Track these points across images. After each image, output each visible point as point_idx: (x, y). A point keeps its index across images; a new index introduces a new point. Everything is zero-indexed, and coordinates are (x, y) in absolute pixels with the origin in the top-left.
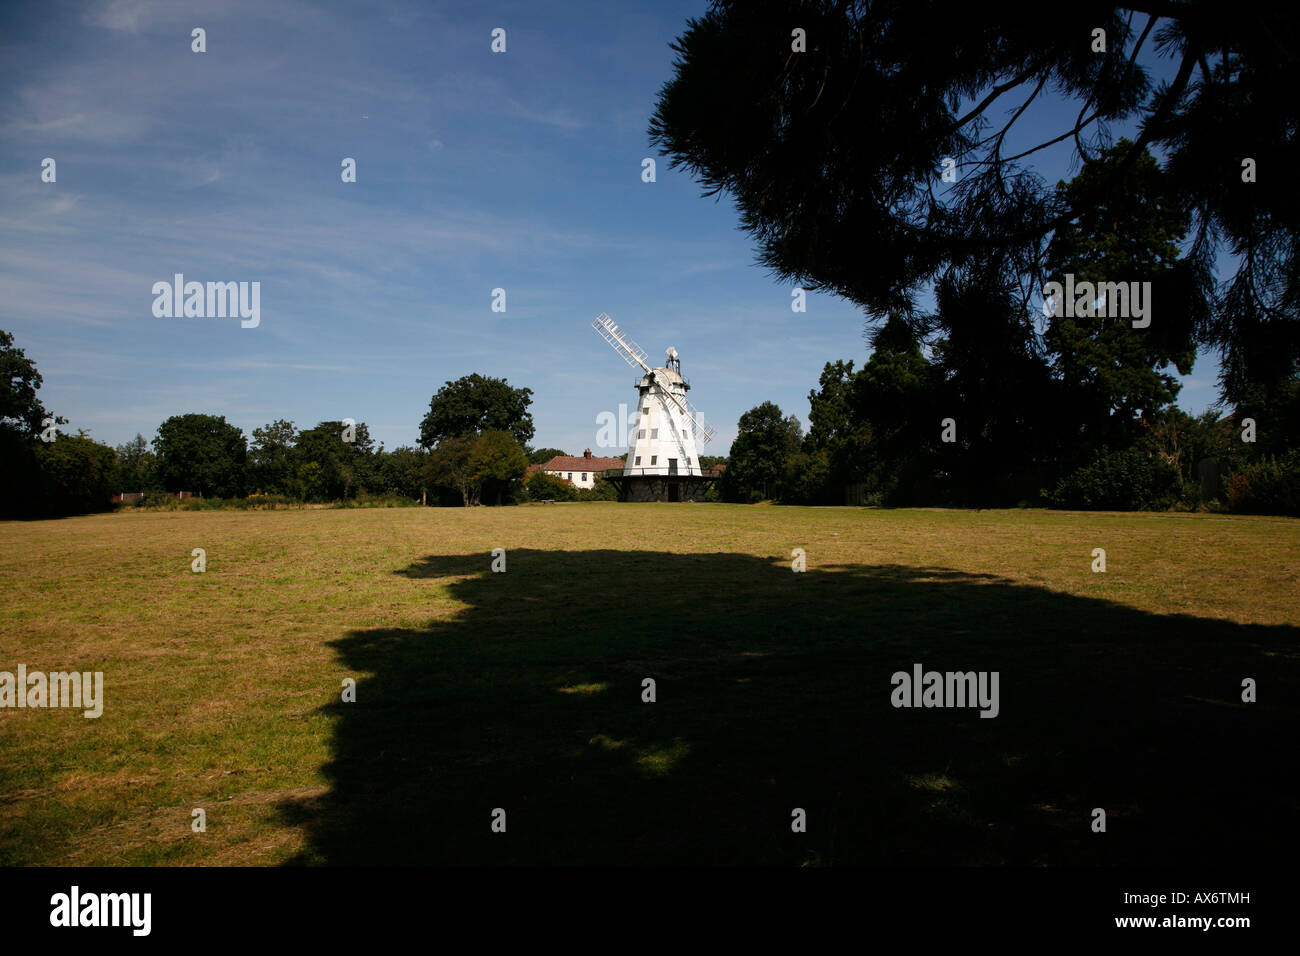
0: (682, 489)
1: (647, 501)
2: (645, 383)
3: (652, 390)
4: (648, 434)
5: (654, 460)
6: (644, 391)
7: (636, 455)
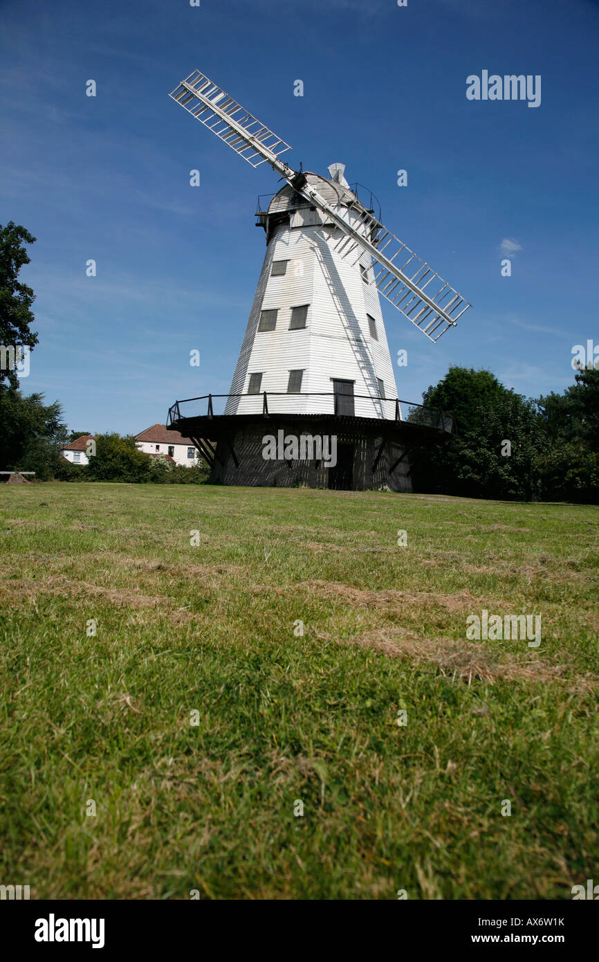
0: (363, 456)
1: (274, 485)
2: (279, 206)
3: (297, 220)
4: (284, 319)
5: (296, 378)
6: (275, 224)
7: (252, 368)
